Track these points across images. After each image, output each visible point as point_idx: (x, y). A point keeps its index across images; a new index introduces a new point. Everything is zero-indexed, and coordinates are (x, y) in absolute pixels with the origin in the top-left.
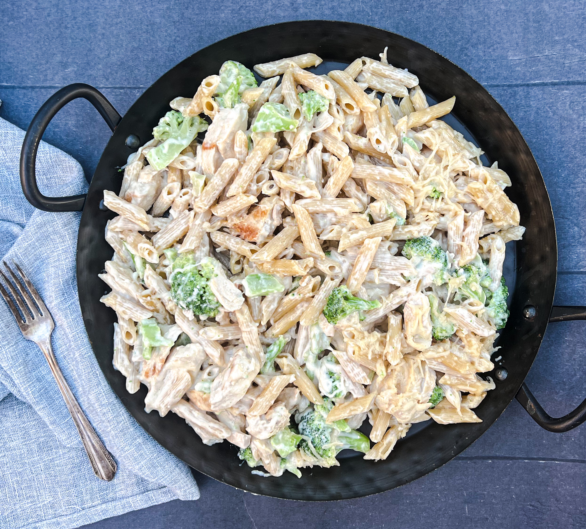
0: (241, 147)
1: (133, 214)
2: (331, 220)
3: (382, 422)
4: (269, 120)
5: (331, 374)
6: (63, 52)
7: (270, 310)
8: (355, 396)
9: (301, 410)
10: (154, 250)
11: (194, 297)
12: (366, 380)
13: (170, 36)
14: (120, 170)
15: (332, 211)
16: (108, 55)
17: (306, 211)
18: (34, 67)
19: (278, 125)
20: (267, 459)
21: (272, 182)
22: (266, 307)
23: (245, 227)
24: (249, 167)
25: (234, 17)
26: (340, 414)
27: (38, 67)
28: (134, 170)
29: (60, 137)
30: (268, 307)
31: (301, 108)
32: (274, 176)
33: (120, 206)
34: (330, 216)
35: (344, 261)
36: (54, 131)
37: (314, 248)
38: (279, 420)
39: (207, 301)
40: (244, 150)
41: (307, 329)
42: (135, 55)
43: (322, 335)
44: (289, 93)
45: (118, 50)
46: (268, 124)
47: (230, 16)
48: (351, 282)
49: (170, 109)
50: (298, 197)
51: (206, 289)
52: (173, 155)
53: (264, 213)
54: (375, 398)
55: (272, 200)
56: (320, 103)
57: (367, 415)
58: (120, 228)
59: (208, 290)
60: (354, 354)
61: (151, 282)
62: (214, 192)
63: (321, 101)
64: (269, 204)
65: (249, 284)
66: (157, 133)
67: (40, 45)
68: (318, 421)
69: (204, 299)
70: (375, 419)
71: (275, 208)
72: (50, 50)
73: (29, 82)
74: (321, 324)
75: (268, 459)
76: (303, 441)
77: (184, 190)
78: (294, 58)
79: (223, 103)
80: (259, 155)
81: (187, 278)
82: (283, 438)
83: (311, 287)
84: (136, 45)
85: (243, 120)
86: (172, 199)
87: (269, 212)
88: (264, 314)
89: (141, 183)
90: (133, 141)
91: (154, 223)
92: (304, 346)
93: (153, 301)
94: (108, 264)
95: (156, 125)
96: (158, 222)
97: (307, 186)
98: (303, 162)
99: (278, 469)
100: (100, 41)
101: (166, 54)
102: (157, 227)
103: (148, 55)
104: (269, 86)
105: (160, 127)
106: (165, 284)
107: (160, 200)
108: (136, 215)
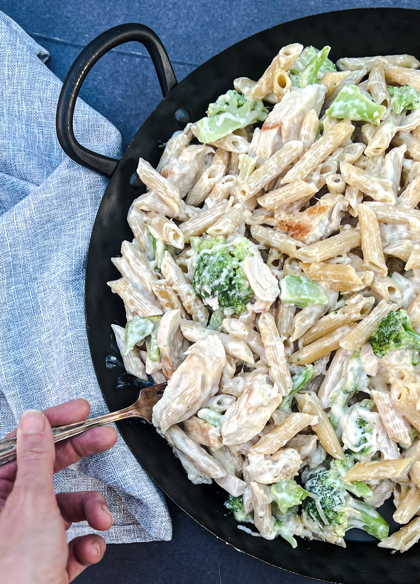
0: (309, 131)
1: (165, 189)
2: (401, 234)
3: (412, 501)
4: (350, 102)
5: (362, 423)
6: (127, 15)
7: (304, 325)
8: (386, 457)
9: (312, 466)
10: (181, 234)
11: (222, 280)
12: (406, 438)
13: (248, 15)
14: (161, 146)
15: (405, 222)
16: (176, 26)
17: (375, 215)
18: (92, 26)
19: (361, 108)
20: (262, 509)
21: (338, 176)
22: (300, 320)
23: (294, 225)
24: (315, 152)
25: (325, 6)
26: (364, 473)
27: (97, 27)
28: (177, 142)
29: (103, 105)
30: (303, 320)
31: (390, 100)
32: (342, 170)
33: (153, 177)
34: (402, 229)
35: (408, 286)
36: (97, 98)
37: (377, 257)
38: (288, 463)
39: (236, 286)
40: (312, 136)
41: (343, 363)
42: (205, 30)
43: (361, 370)
44: (377, 84)
45: (187, 23)
46: (349, 106)
47: (320, 5)
48: (413, 309)
49: (233, 88)
50: (367, 198)
51: (237, 271)
52: (228, 130)
53: (322, 209)
54: (412, 464)
55: (335, 197)
56: (414, 97)
57: (392, 494)
58: (147, 206)
59: (239, 272)
60: (399, 398)
61: (169, 270)
62: (266, 175)
63: (416, 96)
64: (330, 200)
65: (288, 284)
66: (213, 110)
67: (105, 5)
68: (334, 479)
69: (233, 282)
70: (401, 499)
71: (336, 206)
72: (113, 11)
73: (84, 41)
74: (363, 358)
75: (263, 511)
76: (309, 499)
77: (228, 177)
78: (387, 57)
79: (298, 82)
80: (330, 141)
81: (216, 258)
82: (287, 487)
83: (360, 306)
84: (207, 20)
85: (319, 101)
86: (212, 183)
87: (329, 209)
88: (297, 328)
89: (182, 161)
90: (183, 115)
91: (185, 210)
92: (334, 385)
93: (168, 291)
94: (125, 244)
95: (214, 100)
96: (190, 210)
97: (382, 185)
98: (379, 161)
99: (270, 530)
100: (170, 10)
101: (240, 34)
102: (187, 215)
103: (219, 33)
104: (353, 78)
105: (217, 104)
106: (185, 277)
107: (198, 185)
108: (169, 190)
